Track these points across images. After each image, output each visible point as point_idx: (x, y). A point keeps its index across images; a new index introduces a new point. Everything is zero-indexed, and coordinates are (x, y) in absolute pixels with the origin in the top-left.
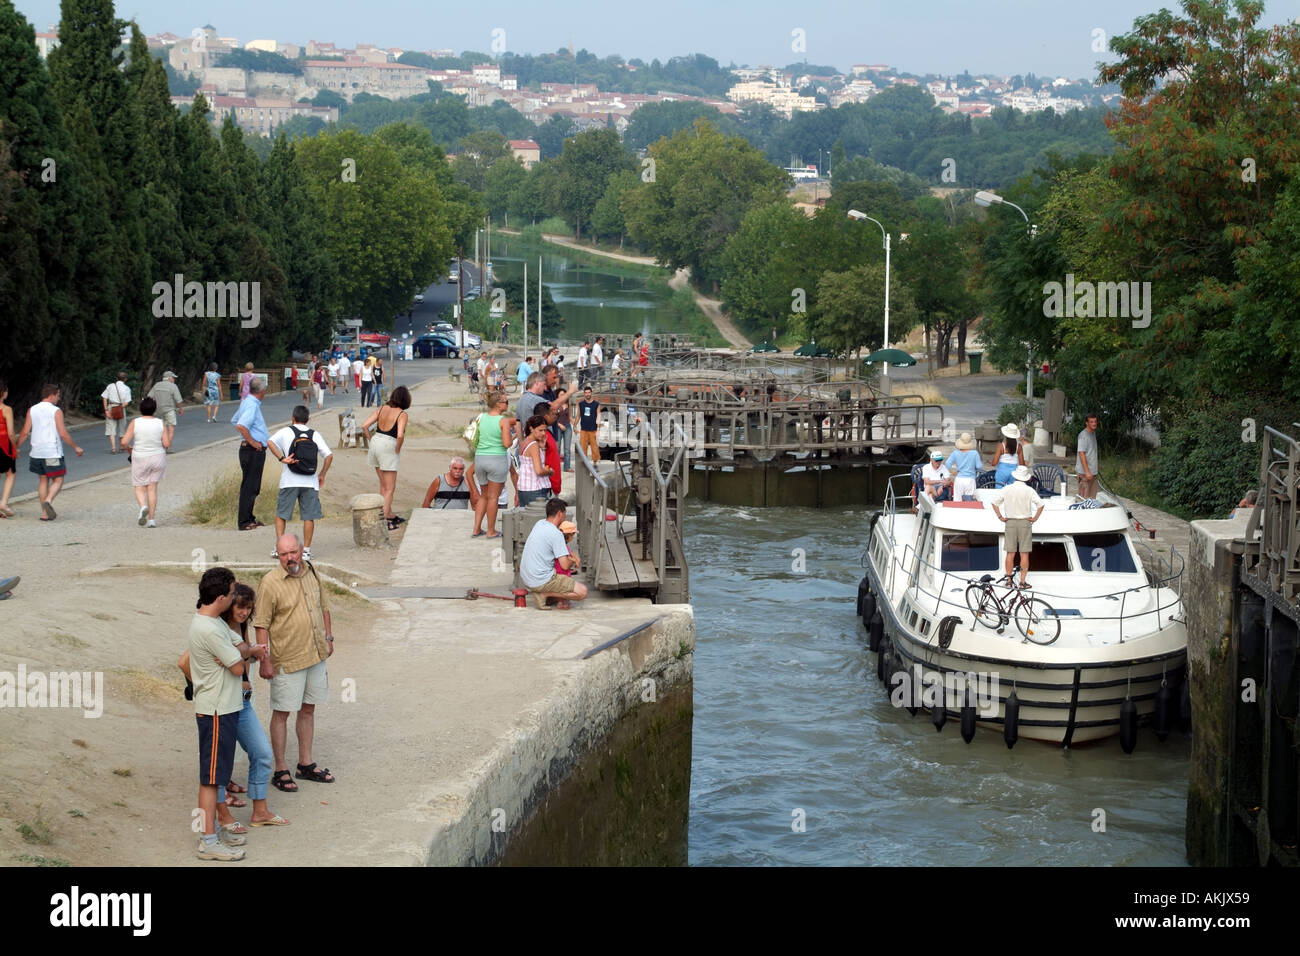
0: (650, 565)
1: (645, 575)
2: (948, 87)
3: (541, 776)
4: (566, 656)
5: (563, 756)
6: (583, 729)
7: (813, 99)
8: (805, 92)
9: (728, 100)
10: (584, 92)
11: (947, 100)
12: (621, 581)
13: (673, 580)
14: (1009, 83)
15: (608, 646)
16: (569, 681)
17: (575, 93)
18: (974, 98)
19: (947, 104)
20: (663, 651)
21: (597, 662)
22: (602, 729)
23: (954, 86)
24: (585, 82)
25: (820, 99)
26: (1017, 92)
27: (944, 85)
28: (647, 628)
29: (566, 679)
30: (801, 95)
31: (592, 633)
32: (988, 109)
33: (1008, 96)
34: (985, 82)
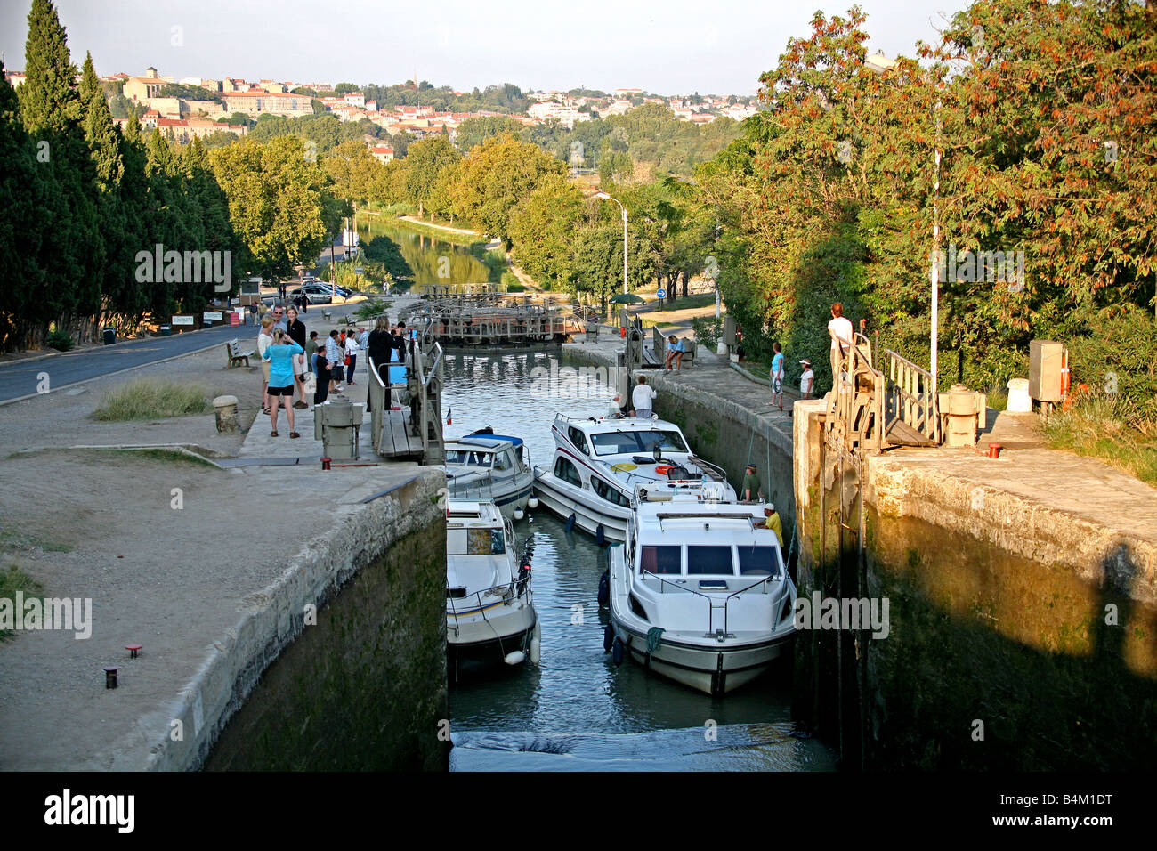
0: (418, 439)
1: (414, 446)
2: (684, 104)
3: (330, 582)
4: (353, 501)
5: (347, 568)
6: (364, 550)
7: (588, 114)
8: (582, 110)
9: (528, 116)
10: (424, 112)
11: (683, 113)
12: (397, 451)
13: (434, 449)
14: (727, 101)
15: (384, 496)
16: (353, 517)
17: (418, 113)
18: (702, 111)
19: (684, 117)
20: (424, 497)
21: (375, 505)
22: (378, 550)
23: (688, 103)
24: (424, 105)
25: (594, 114)
26: (734, 107)
27: (681, 103)
28: (413, 483)
29: (350, 516)
30: (579, 111)
31: (372, 486)
32: (712, 119)
33: (726, 110)
34: (710, 101)
